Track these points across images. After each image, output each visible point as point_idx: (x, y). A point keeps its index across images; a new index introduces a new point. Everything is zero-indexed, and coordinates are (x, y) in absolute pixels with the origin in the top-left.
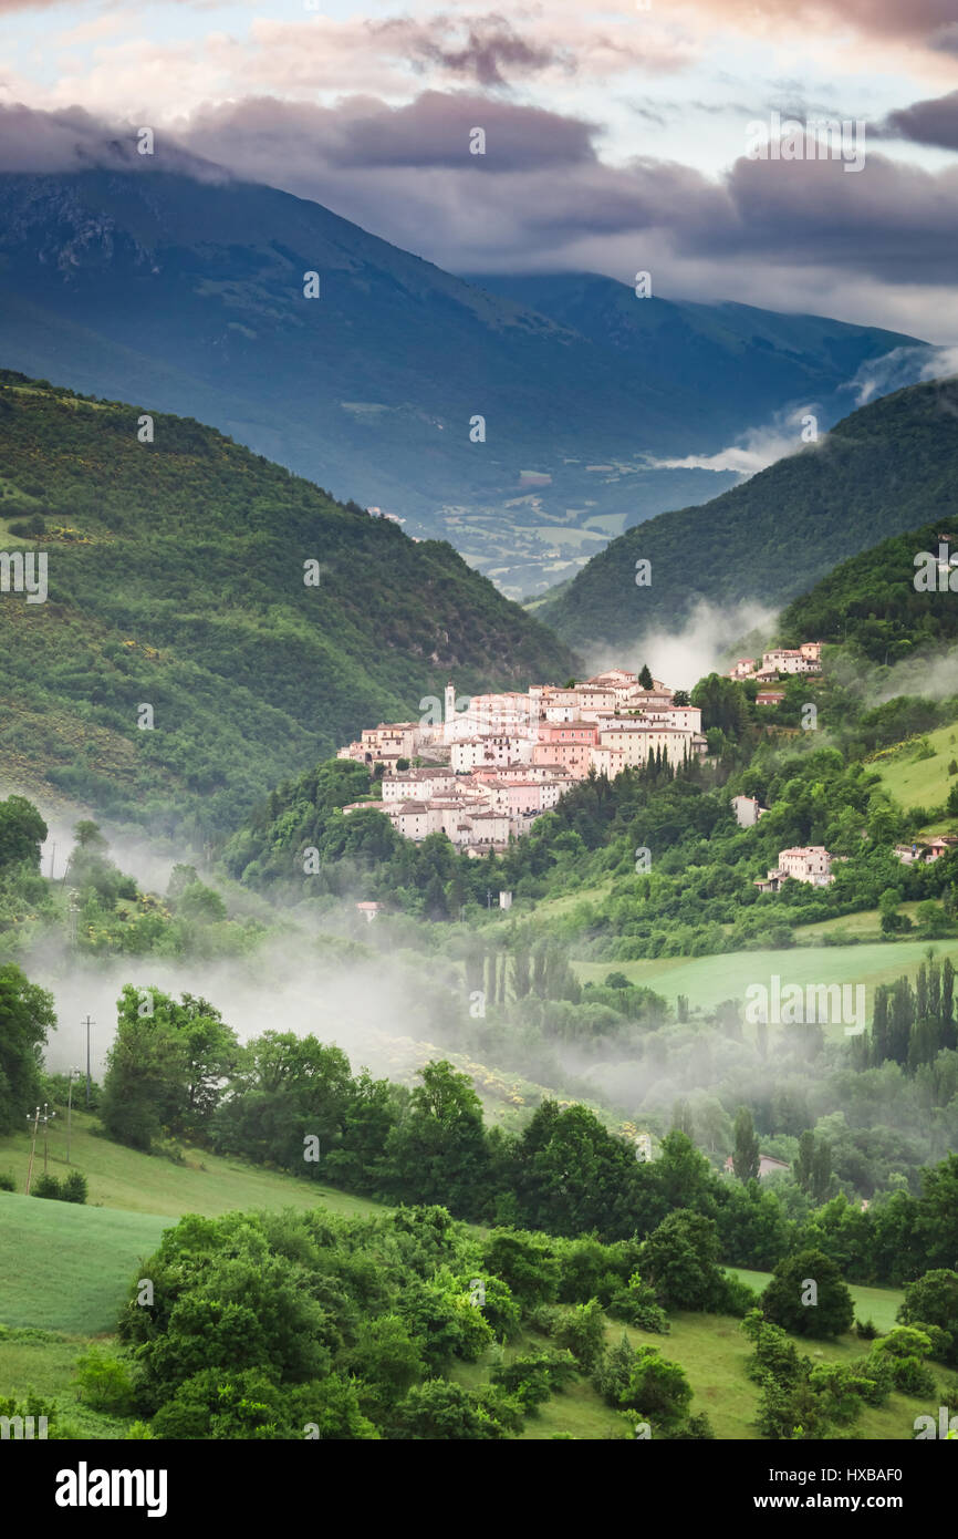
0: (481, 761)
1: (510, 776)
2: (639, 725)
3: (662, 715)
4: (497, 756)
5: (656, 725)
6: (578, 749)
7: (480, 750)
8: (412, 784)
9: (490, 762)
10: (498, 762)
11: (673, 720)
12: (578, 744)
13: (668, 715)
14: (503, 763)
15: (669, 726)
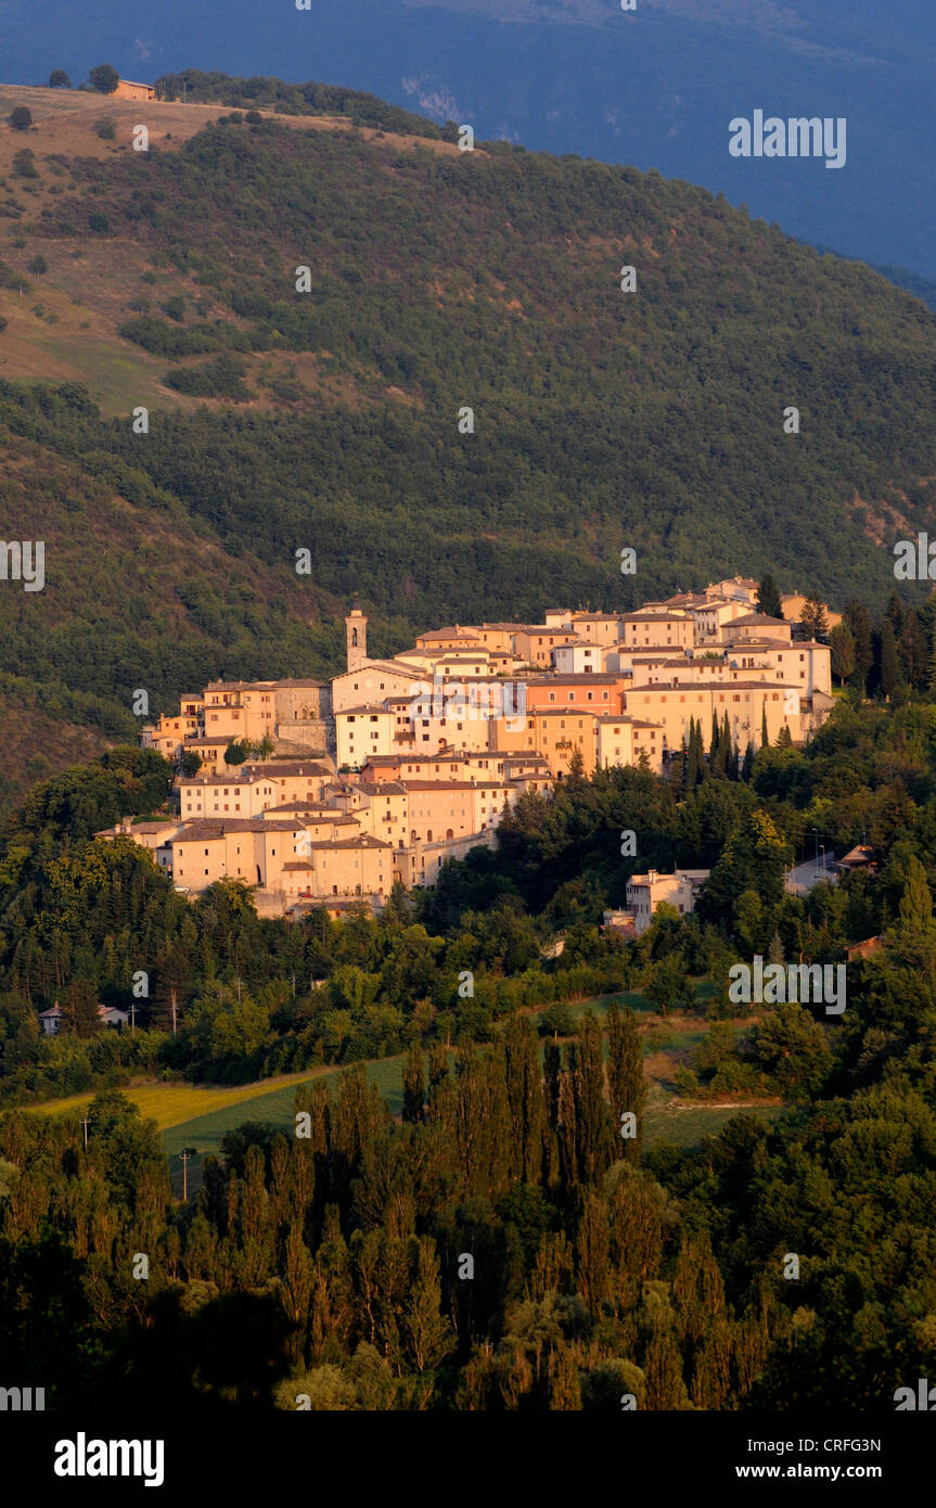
0: (387, 747)
1: (445, 773)
2: (708, 676)
3: (759, 658)
4: (419, 736)
5: (744, 677)
6: (573, 720)
7: (387, 725)
8: (232, 789)
9: (405, 749)
10: (420, 747)
11: (779, 667)
12: (574, 712)
13: (771, 656)
14: (432, 748)
15: (770, 677)
